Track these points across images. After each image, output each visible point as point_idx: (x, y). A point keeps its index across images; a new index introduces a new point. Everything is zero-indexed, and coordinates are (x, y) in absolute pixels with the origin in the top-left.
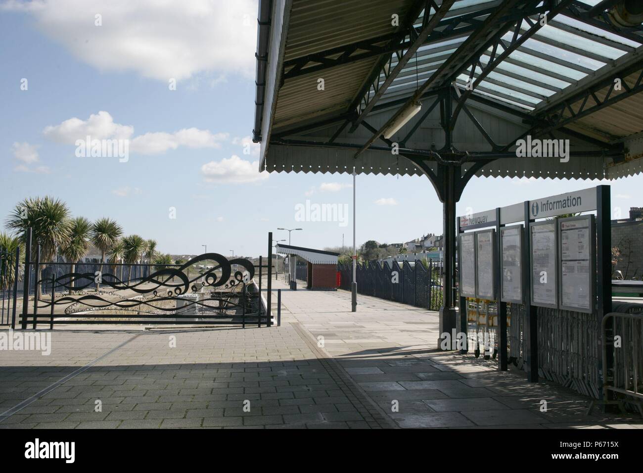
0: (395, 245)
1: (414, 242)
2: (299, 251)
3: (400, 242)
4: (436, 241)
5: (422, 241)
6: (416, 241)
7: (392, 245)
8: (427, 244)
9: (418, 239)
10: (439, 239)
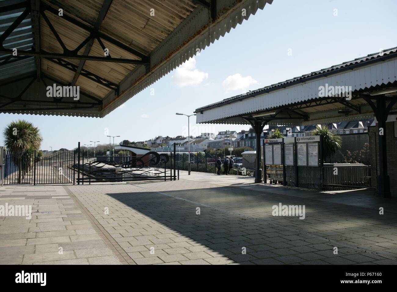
0: (139, 142)
1: (150, 140)
2: (131, 148)
3: (142, 141)
4: (163, 140)
5: (155, 140)
6: (152, 140)
7: (138, 142)
8: (158, 142)
9: (153, 139)
10: (165, 139)
